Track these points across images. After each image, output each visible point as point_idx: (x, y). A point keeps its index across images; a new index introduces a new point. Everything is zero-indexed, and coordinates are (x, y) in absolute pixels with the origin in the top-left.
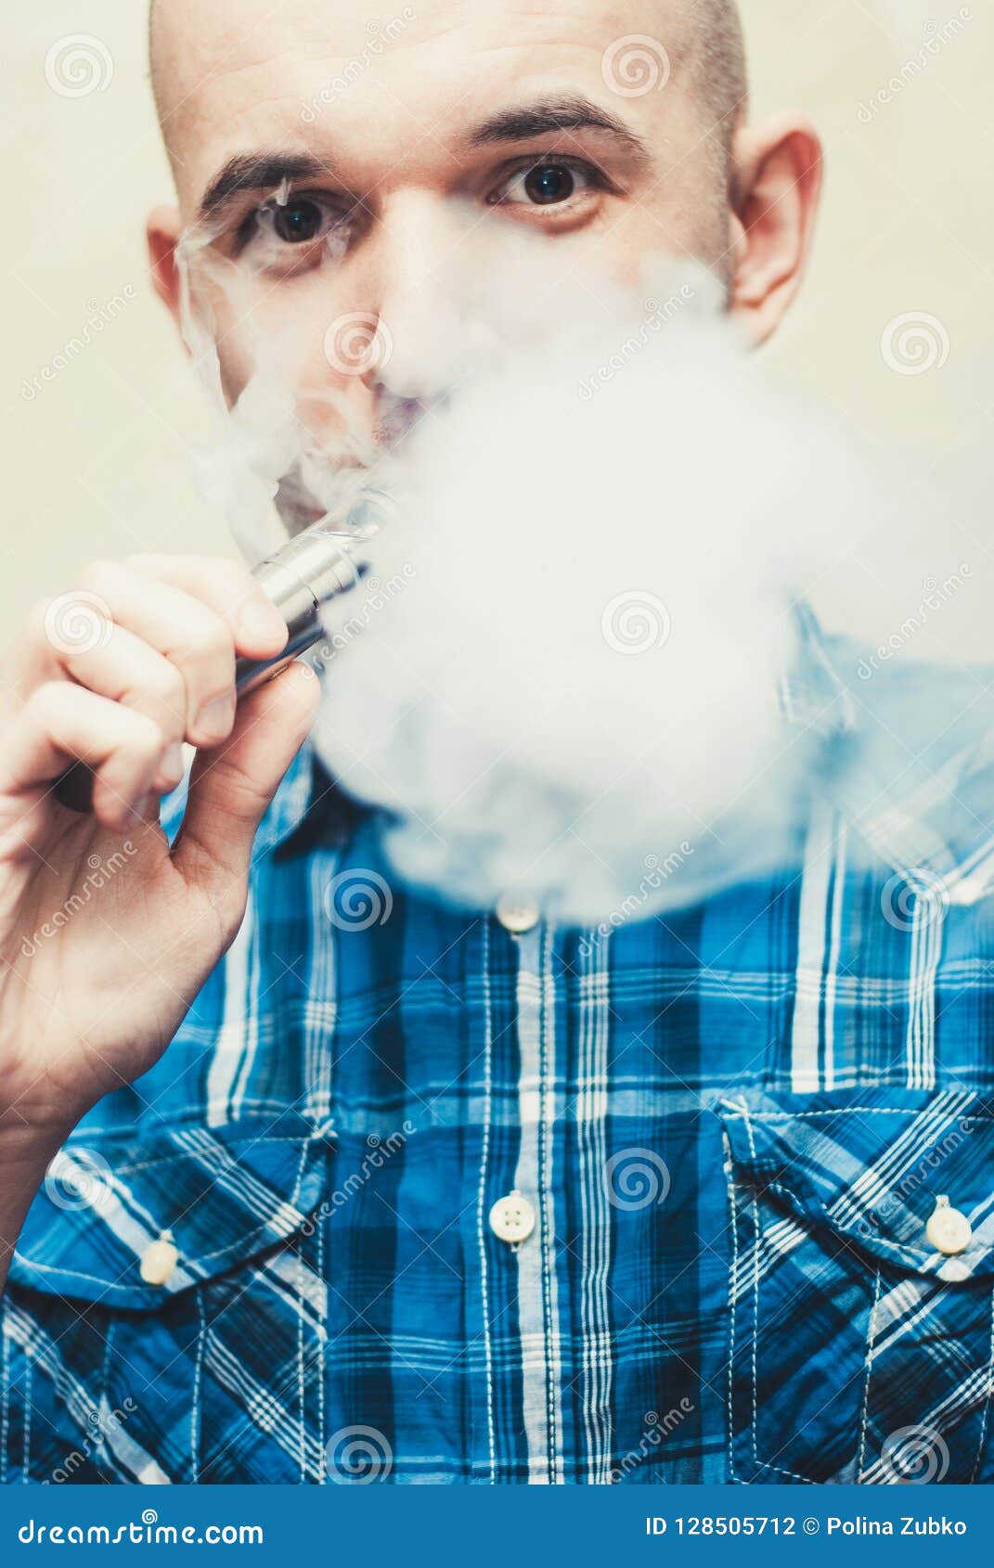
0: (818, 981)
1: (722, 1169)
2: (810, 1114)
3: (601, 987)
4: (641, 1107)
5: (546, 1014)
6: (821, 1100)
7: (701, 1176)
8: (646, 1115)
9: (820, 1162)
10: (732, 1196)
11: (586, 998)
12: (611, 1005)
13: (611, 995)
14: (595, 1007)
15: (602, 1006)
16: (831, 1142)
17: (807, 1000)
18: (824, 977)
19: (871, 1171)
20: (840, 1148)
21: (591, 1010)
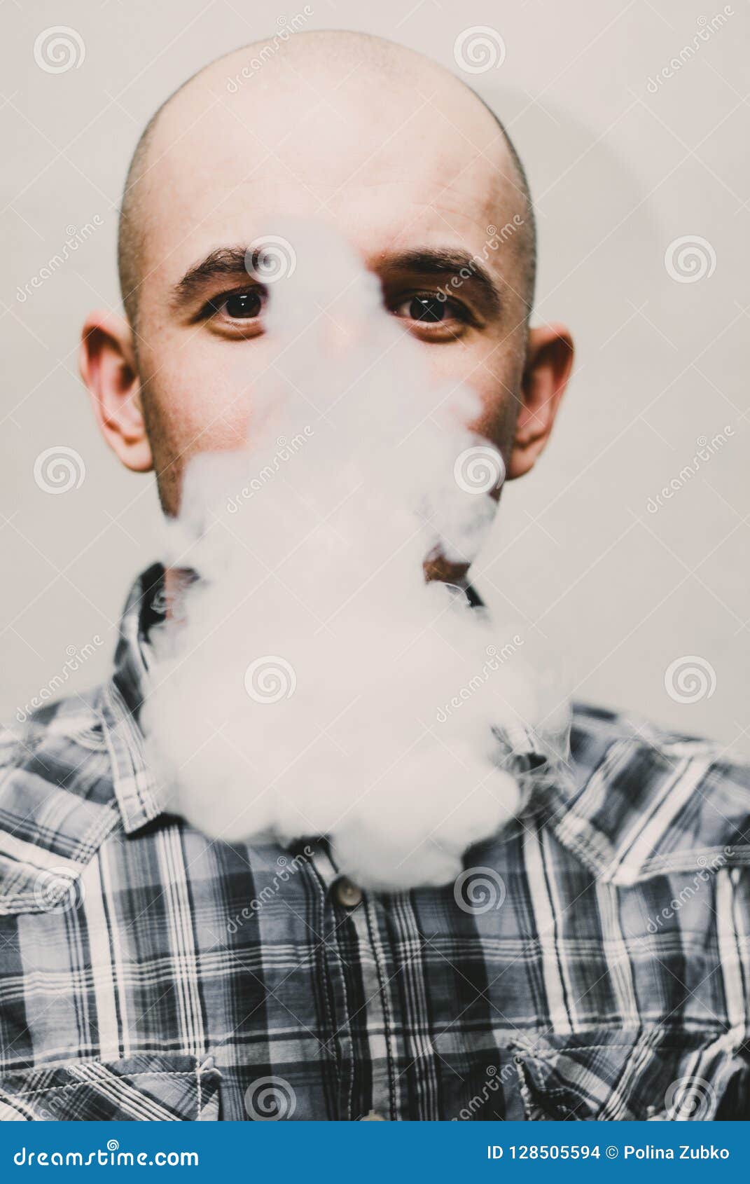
0: (553, 945)
1: (519, 1093)
2: (568, 1050)
3: (416, 950)
4: (456, 1046)
5: (381, 972)
6: (575, 1040)
7: (506, 1099)
8: (460, 1052)
9: (585, 1087)
10: (529, 1112)
11: (406, 959)
12: (424, 963)
13: (423, 957)
14: (413, 964)
15: (418, 964)
16: (589, 1073)
17: (549, 960)
18: (555, 942)
19: (615, 1093)
20: (595, 1077)
21: (410, 967)
